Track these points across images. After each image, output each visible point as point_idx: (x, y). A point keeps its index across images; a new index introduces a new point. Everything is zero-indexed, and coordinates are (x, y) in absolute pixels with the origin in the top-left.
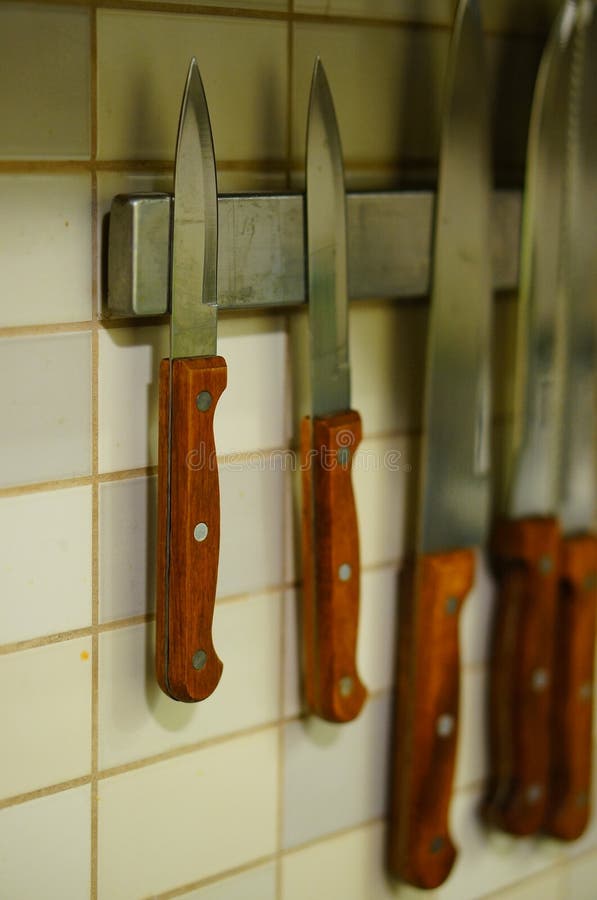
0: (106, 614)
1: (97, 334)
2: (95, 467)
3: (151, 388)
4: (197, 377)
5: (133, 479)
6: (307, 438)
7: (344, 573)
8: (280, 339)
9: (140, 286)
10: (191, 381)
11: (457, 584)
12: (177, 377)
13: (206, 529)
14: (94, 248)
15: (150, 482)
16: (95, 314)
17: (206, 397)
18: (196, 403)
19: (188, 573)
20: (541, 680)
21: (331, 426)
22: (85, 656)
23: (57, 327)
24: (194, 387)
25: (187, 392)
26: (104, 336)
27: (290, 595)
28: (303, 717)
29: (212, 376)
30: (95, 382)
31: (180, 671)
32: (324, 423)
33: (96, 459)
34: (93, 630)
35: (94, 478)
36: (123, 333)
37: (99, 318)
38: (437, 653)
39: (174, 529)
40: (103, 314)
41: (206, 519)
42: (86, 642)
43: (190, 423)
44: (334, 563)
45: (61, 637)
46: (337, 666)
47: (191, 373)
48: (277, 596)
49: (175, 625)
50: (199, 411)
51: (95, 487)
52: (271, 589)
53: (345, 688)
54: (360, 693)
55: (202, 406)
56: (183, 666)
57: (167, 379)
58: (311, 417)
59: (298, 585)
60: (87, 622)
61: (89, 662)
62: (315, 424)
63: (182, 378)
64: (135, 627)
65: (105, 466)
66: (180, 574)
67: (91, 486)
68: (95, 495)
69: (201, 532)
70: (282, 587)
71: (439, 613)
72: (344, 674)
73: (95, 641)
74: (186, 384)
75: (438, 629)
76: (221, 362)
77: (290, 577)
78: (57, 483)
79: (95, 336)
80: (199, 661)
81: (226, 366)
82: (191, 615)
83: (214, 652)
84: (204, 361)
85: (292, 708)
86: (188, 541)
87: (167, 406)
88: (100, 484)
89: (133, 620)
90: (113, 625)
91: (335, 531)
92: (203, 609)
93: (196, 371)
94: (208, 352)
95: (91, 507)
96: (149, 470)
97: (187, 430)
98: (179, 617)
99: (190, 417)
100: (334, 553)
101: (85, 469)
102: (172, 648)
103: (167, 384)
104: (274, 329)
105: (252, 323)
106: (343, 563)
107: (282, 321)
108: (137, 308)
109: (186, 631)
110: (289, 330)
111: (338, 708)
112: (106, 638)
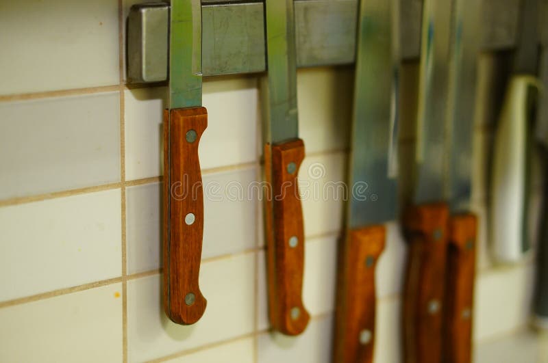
0: (132, 268)
1: (123, 93)
2: (123, 177)
3: (161, 126)
4: (186, 121)
5: (149, 184)
6: (269, 157)
7: (293, 242)
8: (252, 94)
9: (148, 63)
10: (182, 124)
11: (374, 248)
12: (173, 121)
13: (194, 217)
14: (121, 38)
15: (161, 186)
16: (121, 80)
17: (192, 134)
18: (185, 137)
19: (181, 245)
20: (434, 307)
21: (283, 150)
22: (117, 295)
23: (94, 89)
24: (184, 128)
25: (179, 130)
26: (128, 94)
27: (261, 254)
28: (271, 330)
29: (197, 120)
30: (122, 123)
31: (177, 306)
32: (278, 148)
33: (123, 172)
34: (123, 279)
35: (123, 184)
36: (140, 92)
37: (124, 83)
38: (360, 291)
39: (172, 217)
40: (127, 81)
41: (194, 211)
42: (118, 287)
43: (181, 150)
44: (286, 237)
45: (100, 283)
46: (288, 301)
47: (182, 119)
48: (252, 255)
49: (173, 278)
50: (188, 143)
51: (123, 190)
52: (247, 251)
53: (295, 314)
54: (305, 318)
55: (190, 140)
56: (179, 303)
57: (168, 122)
58: (271, 143)
59: (266, 248)
60: (119, 274)
61: (120, 299)
62: (272, 149)
63: (176, 121)
64: (152, 276)
65: (130, 176)
66: (176, 245)
67: (120, 189)
68: (123, 194)
69: (190, 219)
70: (256, 249)
71: (361, 266)
72: (293, 306)
73: (124, 287)
74: (179, 125)
75: (360, 276)
76: (204, 111)
77: (261, 242)
78: (97, 187)
79: (122, 95)
80: (190, 300)
81: (206, 113)
82: (184, 271)
83: (201, 294)
84: (192, 111)
85: (263, 324)
86: (181, 224)
87: (167, 139)
88: (126, 188)
89: (151, 272)
90: (137, 275)
91: (286, 216)
92: (192, 267)
93: (186, 117)
94: (195, 104)
95: (120, 202)
96: (161, 178)
97: (179, 154)
98: (176, 272)
99: (181, 147)
100: (285, 230)
101: (116, 177)
102: (172, 292)
103: (168, 125)
104: (249, 86)
105: (233, 83)
106: (292, 236)
107: (255, 81)
108: (146, 77)
109: (181, 281)
110: (259, 87)
111: (289, 327)
112: (132, 285)
